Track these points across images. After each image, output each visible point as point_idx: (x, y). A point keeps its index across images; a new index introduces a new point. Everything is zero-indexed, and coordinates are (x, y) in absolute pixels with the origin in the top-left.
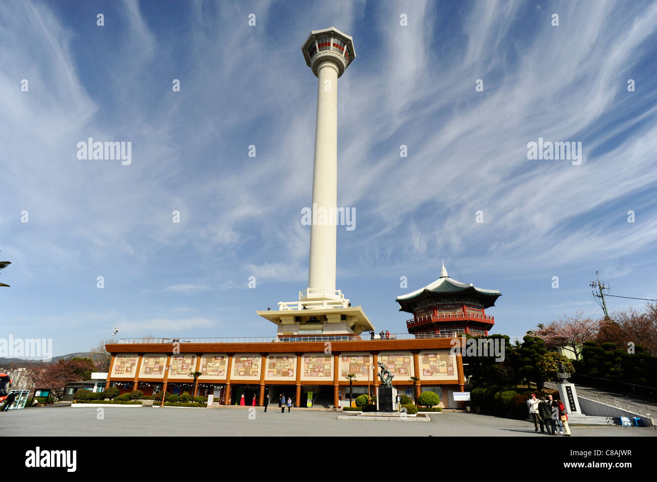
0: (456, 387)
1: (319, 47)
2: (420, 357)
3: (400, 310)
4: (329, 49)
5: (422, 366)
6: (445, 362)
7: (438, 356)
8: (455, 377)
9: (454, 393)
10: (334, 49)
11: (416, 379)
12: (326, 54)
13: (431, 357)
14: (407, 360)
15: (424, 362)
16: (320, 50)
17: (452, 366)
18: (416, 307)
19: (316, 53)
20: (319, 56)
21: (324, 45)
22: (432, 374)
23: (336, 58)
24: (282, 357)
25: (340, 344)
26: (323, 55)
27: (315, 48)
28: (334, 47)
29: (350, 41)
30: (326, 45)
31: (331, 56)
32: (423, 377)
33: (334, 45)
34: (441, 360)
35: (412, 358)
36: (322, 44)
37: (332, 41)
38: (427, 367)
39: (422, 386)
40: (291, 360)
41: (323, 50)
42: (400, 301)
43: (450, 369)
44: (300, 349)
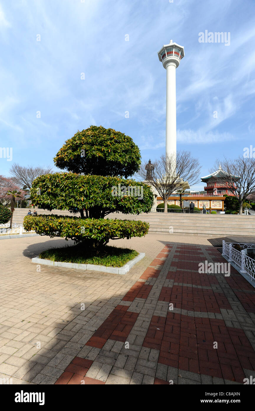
0: (221, 210)
1: (167, 53)
2: (212, 202)
3: (201, 181)
4: (172, 55)
5: (212, 204)
6: (219, 203)
7: (217, 202)
8: (221, 208)
9: (221, 212)
10: (175, 55)
11: (210, 208)
12: (171, 59)
13: (215, 202)
14: (208, 203)
15: (213, 203)
16: (168, 56)
17: (221, 204)
18: (208, 181)
19: (166, 57)
20: (168, 59)
21: (170, 53)
22: (215, 207)
23: (175, 60)
24: (170, 201)
25: (188, 197)
26: (169, 59)
27: (165, 54)
28: (175, 54)
29: (183, 49)
30: (171, 53)
31: (173, 60)
32: (212, 207)
33: (175, 53)
34: (218, 203)
35: (209, 202)
36: (169, 52)
37: (174, 50)
38: (213, 205)
39: (212, 210)
40: (173, 202)
41: (169, 56)
42: (202, 179)
43: (220, 205)
44: (176, 199)
